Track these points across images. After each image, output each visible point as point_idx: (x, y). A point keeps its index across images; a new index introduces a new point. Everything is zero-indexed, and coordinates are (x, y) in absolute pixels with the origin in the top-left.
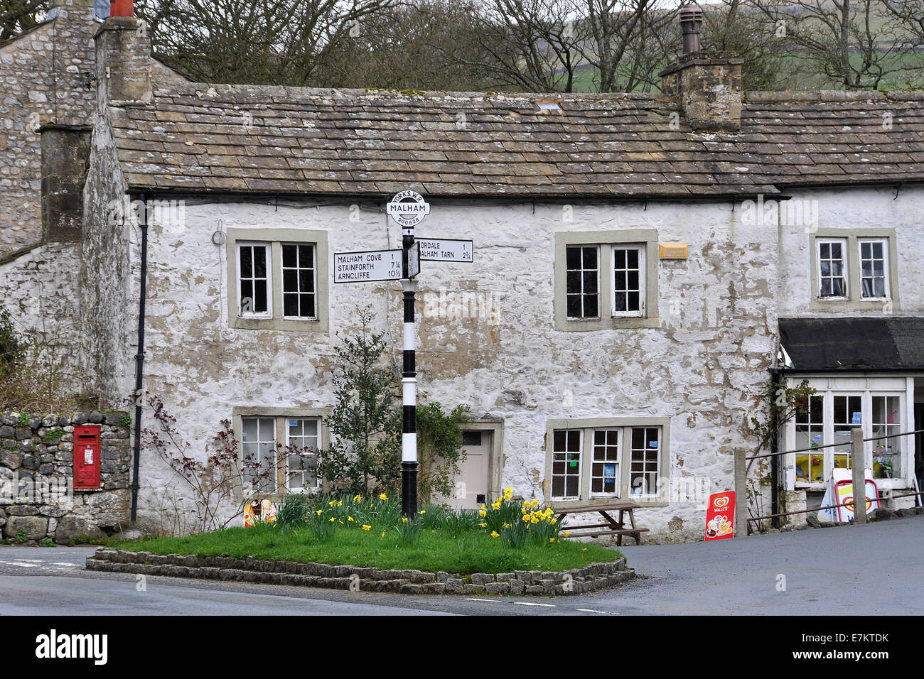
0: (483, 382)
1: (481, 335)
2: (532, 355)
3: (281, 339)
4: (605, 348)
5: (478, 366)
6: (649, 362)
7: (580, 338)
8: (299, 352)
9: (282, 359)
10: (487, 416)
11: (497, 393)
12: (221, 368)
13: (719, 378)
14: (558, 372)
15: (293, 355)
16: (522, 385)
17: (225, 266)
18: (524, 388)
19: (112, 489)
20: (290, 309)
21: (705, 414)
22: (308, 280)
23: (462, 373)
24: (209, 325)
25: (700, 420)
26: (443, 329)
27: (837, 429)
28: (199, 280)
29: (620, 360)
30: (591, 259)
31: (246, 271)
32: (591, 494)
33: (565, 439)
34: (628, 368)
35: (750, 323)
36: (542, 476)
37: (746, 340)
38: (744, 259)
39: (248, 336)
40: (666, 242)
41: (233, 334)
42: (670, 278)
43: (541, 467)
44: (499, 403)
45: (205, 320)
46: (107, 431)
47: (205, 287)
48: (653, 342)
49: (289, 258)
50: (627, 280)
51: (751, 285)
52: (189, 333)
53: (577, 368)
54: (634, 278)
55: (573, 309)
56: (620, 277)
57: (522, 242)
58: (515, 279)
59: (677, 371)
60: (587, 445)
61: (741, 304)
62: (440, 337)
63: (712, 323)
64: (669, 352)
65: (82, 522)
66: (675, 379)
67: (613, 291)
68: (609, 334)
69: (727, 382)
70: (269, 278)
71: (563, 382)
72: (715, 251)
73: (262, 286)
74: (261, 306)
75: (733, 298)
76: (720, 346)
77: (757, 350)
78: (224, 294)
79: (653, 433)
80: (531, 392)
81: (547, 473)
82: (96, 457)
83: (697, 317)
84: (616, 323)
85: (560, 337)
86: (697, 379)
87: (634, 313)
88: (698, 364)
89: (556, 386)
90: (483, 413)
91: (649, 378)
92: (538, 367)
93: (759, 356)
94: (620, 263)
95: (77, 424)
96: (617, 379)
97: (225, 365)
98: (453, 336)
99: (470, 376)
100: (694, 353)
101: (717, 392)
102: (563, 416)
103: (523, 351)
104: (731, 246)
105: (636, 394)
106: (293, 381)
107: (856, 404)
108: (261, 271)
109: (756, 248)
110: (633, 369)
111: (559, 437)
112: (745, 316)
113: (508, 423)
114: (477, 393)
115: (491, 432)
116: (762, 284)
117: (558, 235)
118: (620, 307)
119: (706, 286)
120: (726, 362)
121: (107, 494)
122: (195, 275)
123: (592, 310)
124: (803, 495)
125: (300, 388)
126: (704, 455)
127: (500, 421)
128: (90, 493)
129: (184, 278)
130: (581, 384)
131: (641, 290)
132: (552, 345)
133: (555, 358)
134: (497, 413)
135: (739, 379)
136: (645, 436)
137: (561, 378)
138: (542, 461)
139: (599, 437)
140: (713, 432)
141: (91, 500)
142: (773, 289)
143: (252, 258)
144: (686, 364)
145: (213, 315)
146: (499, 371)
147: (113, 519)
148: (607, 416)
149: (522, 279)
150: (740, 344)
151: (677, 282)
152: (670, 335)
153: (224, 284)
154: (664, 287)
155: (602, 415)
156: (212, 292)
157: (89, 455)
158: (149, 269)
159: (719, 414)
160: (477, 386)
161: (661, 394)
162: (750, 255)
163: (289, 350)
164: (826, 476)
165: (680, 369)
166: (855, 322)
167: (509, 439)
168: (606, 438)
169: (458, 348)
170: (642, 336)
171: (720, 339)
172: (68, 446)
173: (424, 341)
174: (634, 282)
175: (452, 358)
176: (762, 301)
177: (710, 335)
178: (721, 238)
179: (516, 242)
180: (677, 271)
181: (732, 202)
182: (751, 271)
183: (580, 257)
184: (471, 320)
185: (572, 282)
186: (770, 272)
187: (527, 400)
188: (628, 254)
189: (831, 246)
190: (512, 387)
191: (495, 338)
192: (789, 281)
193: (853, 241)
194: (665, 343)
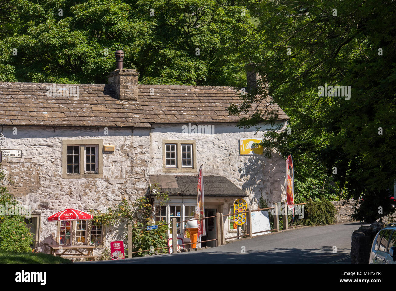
0: (33, 198)
1: (33, 180)
2: (52, 188)
5: (32, 192)
6: (99, 192)
7: (71, 182)
10: (34, 212)
11: (38, 203)
14: (63, 195)
16: (48, 199)
18: (49, 201)
23: (25, 195)
26: (18, 177)
29: (87, 191)
30: (77, 151)
32: (75, 243)
34: (90, 194)
35: (139, 177)
36: (56, 235)
37: (137, 183)
38: (136, 152)
40: (106, 144)
42: (107, 159)
43: (56, 232)
44: (39, 207)
48: (101, 184)
50: (91, 159)
51: (139, 161)
53: (71, 194)
54: (93, 158)
55: (70, 169)
56: (88, 158)
58: (47, 158)
60: (74, 224)
61: (136, 169)
62: (16, 180)
63: (124, 177)
64: (107, 188)
66: (109, 198)
67: (85, 163)
68: (84, 180)
69: (129, 200)
72: (125, 148)
75: (133, 166)
76: (127, 185)
77: (141, 187)
80: (52, 203)
81: (58, 234)
83: (118, 174)
84: (85, 176)
85: (64, 181)
86: (117, 198)
87: (93, 172)
88: (118, 192)
89: (62, 200)
91: (99, 197)
92: (55, 193)
93: (143, 189)
94: (88, 152)
96: (86, 198)
98: (22, 180)
99: (28, 196)
100: (117, 188)
103: (49, 186)
104: (132, 146)
105: (94, 204)
107: (179, 209)
109: (141, 146)
110: (92, 195)
112: (137, 174)
113: (42, 215)
114: (31, 203)
115: (36, 218)
116: (144, 161)
117: (64, 142)
118: (88, 169)
119: (122, 162)
120: (129, 191)
123: (77, 169)
127: (39, 215)
130: (72, 200)
131: (96, 163)
132: (61, 184)
133: (61, 190)
134: (38, 211)
135: (134, 198)
137: (64, 197)
138: (56, 229)
142: (147, 163)
144: (113, 192)
146: (40, 194)
149: (49, 158)
150: (134, 184)
151: (111, 160)
152: (107, 181)
154: (105, 162)
160: (31, 200)
161: (103, 204)
162: (139, 150)
165: (111, 194)
167: (43, 221)
169: (24, 185)
170: (96, 181)
171: (127, 182)
174: (93, 160)
175: (21, 189)
176: (143, 168)
177: (123, 181)
178: (128, 143)
180: (110, 156)
181: (132, 130)
182: (139, 156)
183: (73, 149)
184: (29, 174)
185: (70, 159)
186: (146, 157)
187: (50, 205)
188: (92, 149)
189: (170, 147)
190: (44, 200)
191: (39, 182)
192: (154, 160)
193: (179, 145)
194: (105, 184)
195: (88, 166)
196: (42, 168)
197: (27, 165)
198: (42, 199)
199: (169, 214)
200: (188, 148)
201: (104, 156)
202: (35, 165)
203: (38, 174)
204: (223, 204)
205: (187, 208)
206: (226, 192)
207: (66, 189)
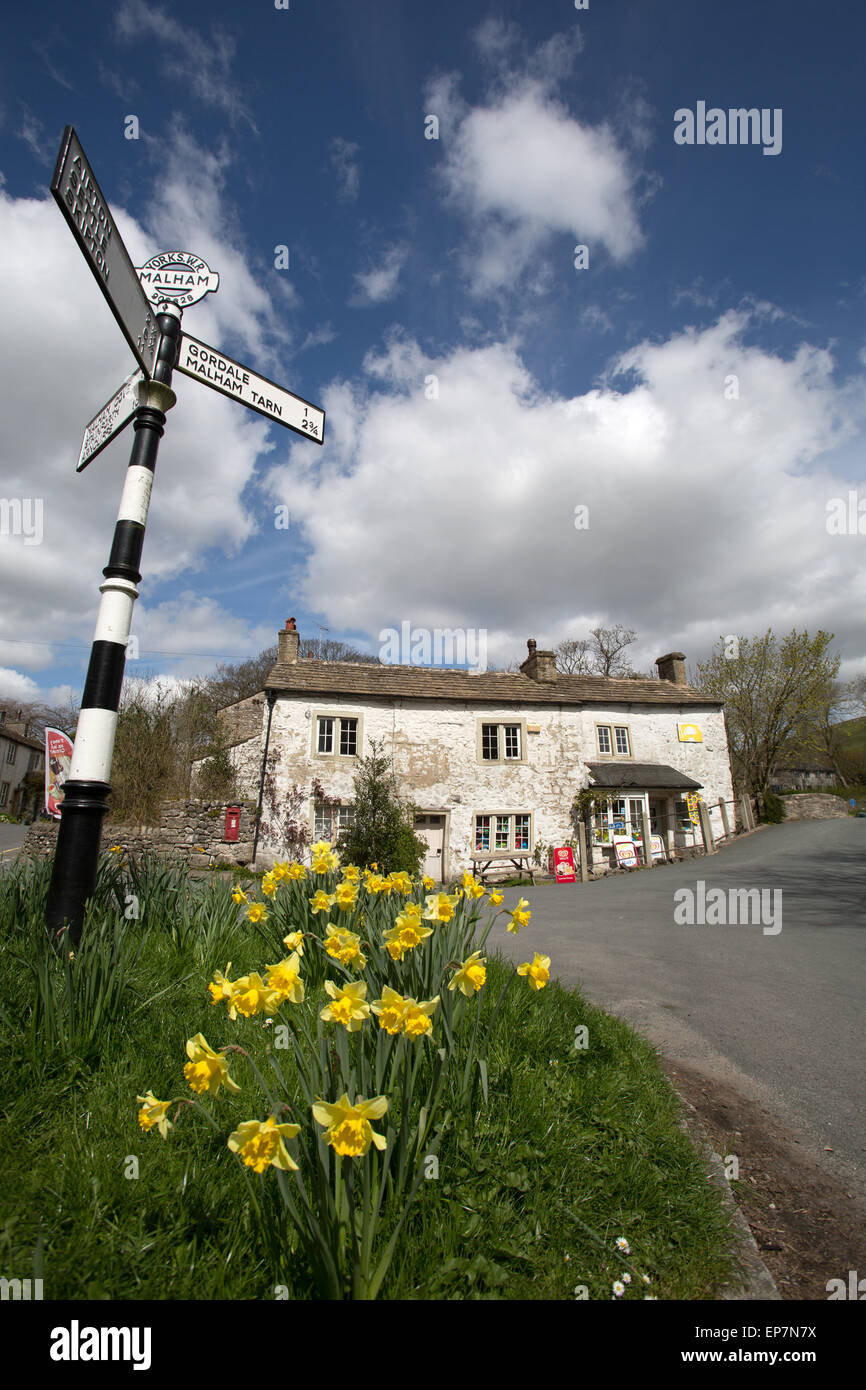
0: (440, 790)
1: (440, 767)
2: (465, 778)
3: (337, 765)
4: (502, 774)
5: (438, 782)
6: (523, 782)
7: (488, 769)
8: (346, 772)
9: (337, 775)
10: (442, 808)
11: (448, 796)
12: (305, 779)
13: (557, 790)
14: (479, 786)
15: (343, 774)
16: (460, 792)
17: (310, 728)
18: (461, 793)
19: (245, 842)
20: (343, 750)
21: (551, 808)
22: (353, 737)
23: (430, 785)
24: (300, 757)
25: (549, 811)
26: (420, 763)
27: (614, 816)
28: (297, 735)
29: (509, 781)
30: (494, 732)
31: (322, 732)
32: (495, 849)
33: (482, 820)
34: (513, 785)
35: (571, 764)
36: (470, 839)
37: (570, 772)
38: (566, 733)
39: (321, 764)
40: (529, 723)
41: (313, 762)
42: (532, 741)
43: (470, 835)
44: (449, 801)
45: (300, 754)
46: (244, 810)
47: (300, 738)
48: (525, 772)
49: (344, 727)
50: (512, 742)
51: (571, 745)
52: (291, 761)
53: (488, 784)
54: (515, 740)
55: (486, 755)
56: (508, 740)
57: (461, 722)
58: (457, 739)
59: (538, 788)
60: (493, 822)
61: (567, 754)
62: (419, 767)
63: (553, 763)
64: (533, 777)
65: (228, 859)
66: (536, 790)
67: (505, 747)
68: (504, 768)
69: (561, 792)
70: (333, 736)
71: (481, 791)
72: (553, 728)
73: (329, 740)
74: (329, 749)
75: (563, 751)
76: (558, 774)
77: (575, 777)
78: (309, 742)
79: (526, 817)
80: (465, 796)
81: (473, 838)
82: (237, 824)
83: (546, 760)
84: (506, 762)
85: (480, 769)
86: (546, 791)
87: (514, 758)
88: (547, 783)
89: (477, 793)
90: (440, 806)
91: (523, 790)
92: (468, 783)
93: (576, 780)
94: (508, 734)
95: (228, 806)
96: (507, 790)
97: (307, 778)
98: (426, 767)
99: (434, 787)
100: (545, 778)
101: (556, 797)
102: (482, 809)
103: (461, 775)
104: (560, 724)
105: (518, 798)
106: (342, 787)
107: (622, 804)
108: (330, 731)
109: (571, 727)
110: (516, 785)
111: (479, 818)
112: (569, 760)
113: (453, 811)
114: (438, 796)
115: (444, 816)
116: (575, 745)
117: (479, 719)
118: (509, 754)
119: (550, 745)
120: (560, 782)
121: (242, 844)
122: (295, 732)
123: (495, 755)
124: (600, 849)
125: (346, 791)
126: (551, 829)
127: (449, 811)
128: (233, 843)
129: (290, 733)
130: (490, 792)
131: (519, 747)
132: (476, 772)
133: (476, 779)
134: (447, 806)
135: (566, 790)
136: (522, 819)
137: (480, 788)
138: (470, 831)
139: (499, 818)
140: (555, 817)
141: (233, 846)
142: (580, 747)
143: (326, 723)
144: (541, 783)
145: (303, 753)
146: (449, 785)
147: (244, 857)
148: (504, 809)
149: (460, 739)
150: (566, 773)
151: (536, 742)
152: (533, 768)
153: (310, 736)
154: (530, 745)
155: (501, 808)
156: (303, 740)
157: (233, 823)
158: (272, 728)
159: (557, 808)
160: (437, 792)
161: (529, 798)
162: (569, 731)
163: (342, 771)
164: (611, 840)
166: (615, 765)
167: (452, 820)
168: (503, 819)
169: (428, 773)
170: (519, 769)
171: (557, 771)
172: (223, 817)
173: (411, 769)
174: (515, 743)
175: (425, 778)
176: (577, 753)
177: (552, 769)
178: (556, 722)
179: (457, 722)
180: (536, 737)
181: (560, 706)
182: (570, 739)
183: (489, 730)
184: (435, 759)
185: (485, 742)
186: (578, 740)
187: (464, 801)
188: (512, 729)
189: (603, 730)
190: (455, 793)
191: (447, 768)
192: (587, 745)
193: (613, 728)
194: (530, 772)
195: (508, 751)
196: (452, 752)
197: (433, 747)
198: (452, 791)
199: (610, 813)
200: (621, 731)
201: (529, 737)
202: (443, 747)
203: (447, 759)
204: (667, 799)
205: (632, 803)
206: (675, 783)
207: (482, 778)
